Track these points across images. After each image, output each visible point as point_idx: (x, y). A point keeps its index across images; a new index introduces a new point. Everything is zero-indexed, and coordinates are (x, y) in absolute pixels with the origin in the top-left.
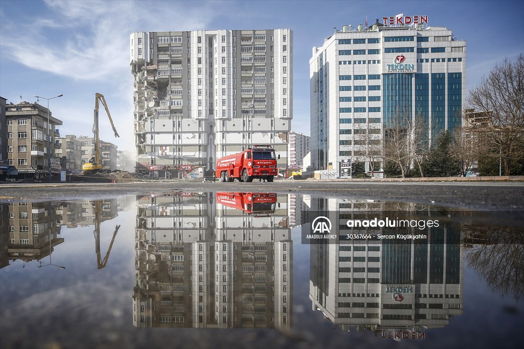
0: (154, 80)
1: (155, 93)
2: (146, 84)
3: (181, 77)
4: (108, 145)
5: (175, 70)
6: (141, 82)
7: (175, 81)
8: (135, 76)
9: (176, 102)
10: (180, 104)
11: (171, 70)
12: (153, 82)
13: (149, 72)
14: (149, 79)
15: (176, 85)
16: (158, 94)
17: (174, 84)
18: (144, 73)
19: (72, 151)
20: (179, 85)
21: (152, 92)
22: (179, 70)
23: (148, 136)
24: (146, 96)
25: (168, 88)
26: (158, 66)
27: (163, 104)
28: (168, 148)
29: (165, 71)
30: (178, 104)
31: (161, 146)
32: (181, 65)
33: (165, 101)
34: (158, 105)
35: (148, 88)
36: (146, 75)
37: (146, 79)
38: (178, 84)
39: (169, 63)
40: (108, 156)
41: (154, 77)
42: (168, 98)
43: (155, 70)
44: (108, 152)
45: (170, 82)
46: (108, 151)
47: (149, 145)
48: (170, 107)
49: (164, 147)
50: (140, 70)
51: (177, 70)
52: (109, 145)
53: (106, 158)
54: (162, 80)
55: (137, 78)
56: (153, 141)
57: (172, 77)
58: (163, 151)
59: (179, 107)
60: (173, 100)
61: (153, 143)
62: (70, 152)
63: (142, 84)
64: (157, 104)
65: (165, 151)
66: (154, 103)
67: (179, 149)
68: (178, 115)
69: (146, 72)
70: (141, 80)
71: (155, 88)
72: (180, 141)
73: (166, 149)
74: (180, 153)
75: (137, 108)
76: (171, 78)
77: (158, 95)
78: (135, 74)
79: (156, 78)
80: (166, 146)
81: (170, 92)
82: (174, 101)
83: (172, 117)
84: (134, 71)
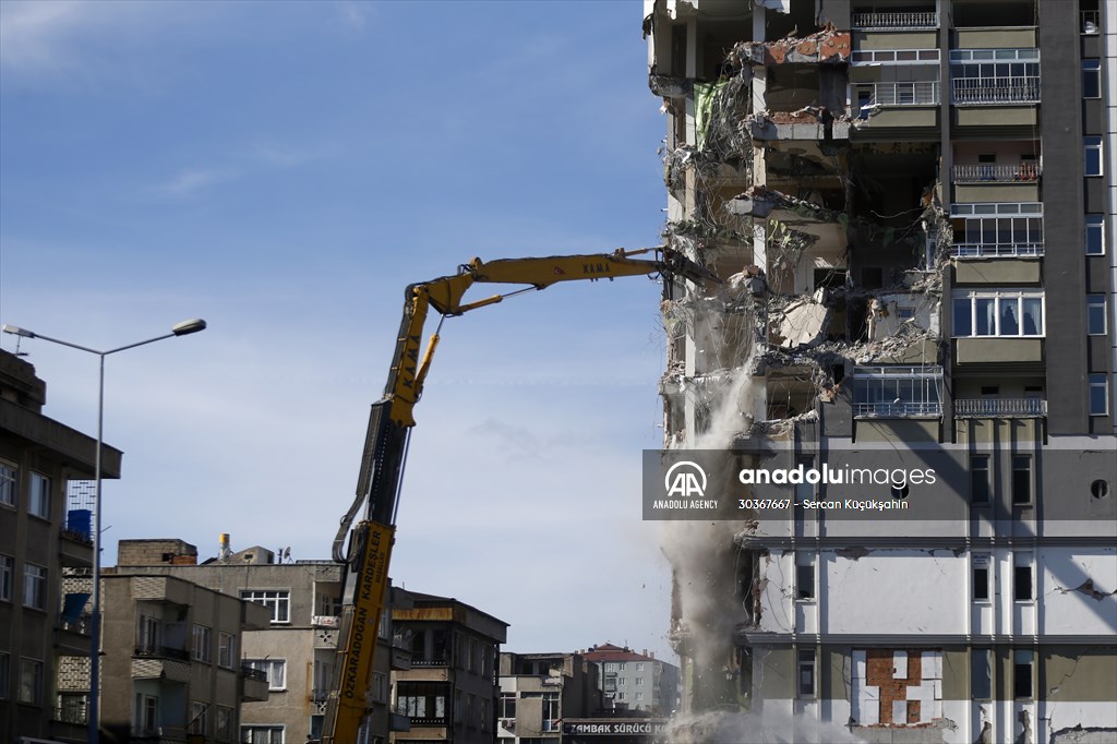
0: (828, 142)
1: (828, 233)
2: (759, 173)
3: (1029, 118)
4: (433, 615)
5: (988, 69)
6: (719, 159)
7: (987, 147)
8: (679, 111)
9: (995, 311)
10: (1030, 326)
11: (956, 70)
12: (817, 153)
13: (789, 83)
14: (784, 132)
15: (992, 182)
16: (851, 246)
17: (976, 171)
18: (746, 92)
19: (178, 671)
20: (1019, 182)
21: (811, 230)
22: (1018, 69)
23: (779, 571)
24: (760, 260)
25: (935, 203)
26: (855, 38)
27: (891, 322)
28: (931, 665)
29: (907, 80)
30: (1008, 324)
31: (879, 650)
32: (1027, 36)
33: (904, 301)
34: (858, 334)
35: (779, 204)
36: (759, 105)
37: (763, 133)
38: (1008, 170)
39: (939, 18)
40: (431, 707)
41: (827, 121)
42: (929, 277)
43: (834, 71)
44: (437, 676)
45: (945, 159)
46: (438, 661)
47: (779, 643)
48: (946, 348)
49: (900, 664)
50: (713, 69)
51: (1002, 69)
52: (447, 615)
53: (416, 722)
54: (883, 146)
55: (694, 123)
56: (812, 613)
57: (965, 119)
58: (892, 691)
59: (1021, 348)
60: (973, 296)
61: (813, 627)
62: (162, 681)
63: (726, 170)
64: (847, 322)
65: (912, 693)
66: (820, 313)
67: (1022, 674)
68: (1011, 406)
69: (759, 86)
70: (723, 143)
71: (832, 203)
72: (1030, 615)
73: (914, 677)
74: (1032, 709)
75: (690, 346)
76: (957, 131)
77: (854, 250)
78: (675, 92)
79: (840, 131)
80: (915, 648)
81: (947, 233)
82: (983, 305)
83: (963, 427)
84: (673, 78)
